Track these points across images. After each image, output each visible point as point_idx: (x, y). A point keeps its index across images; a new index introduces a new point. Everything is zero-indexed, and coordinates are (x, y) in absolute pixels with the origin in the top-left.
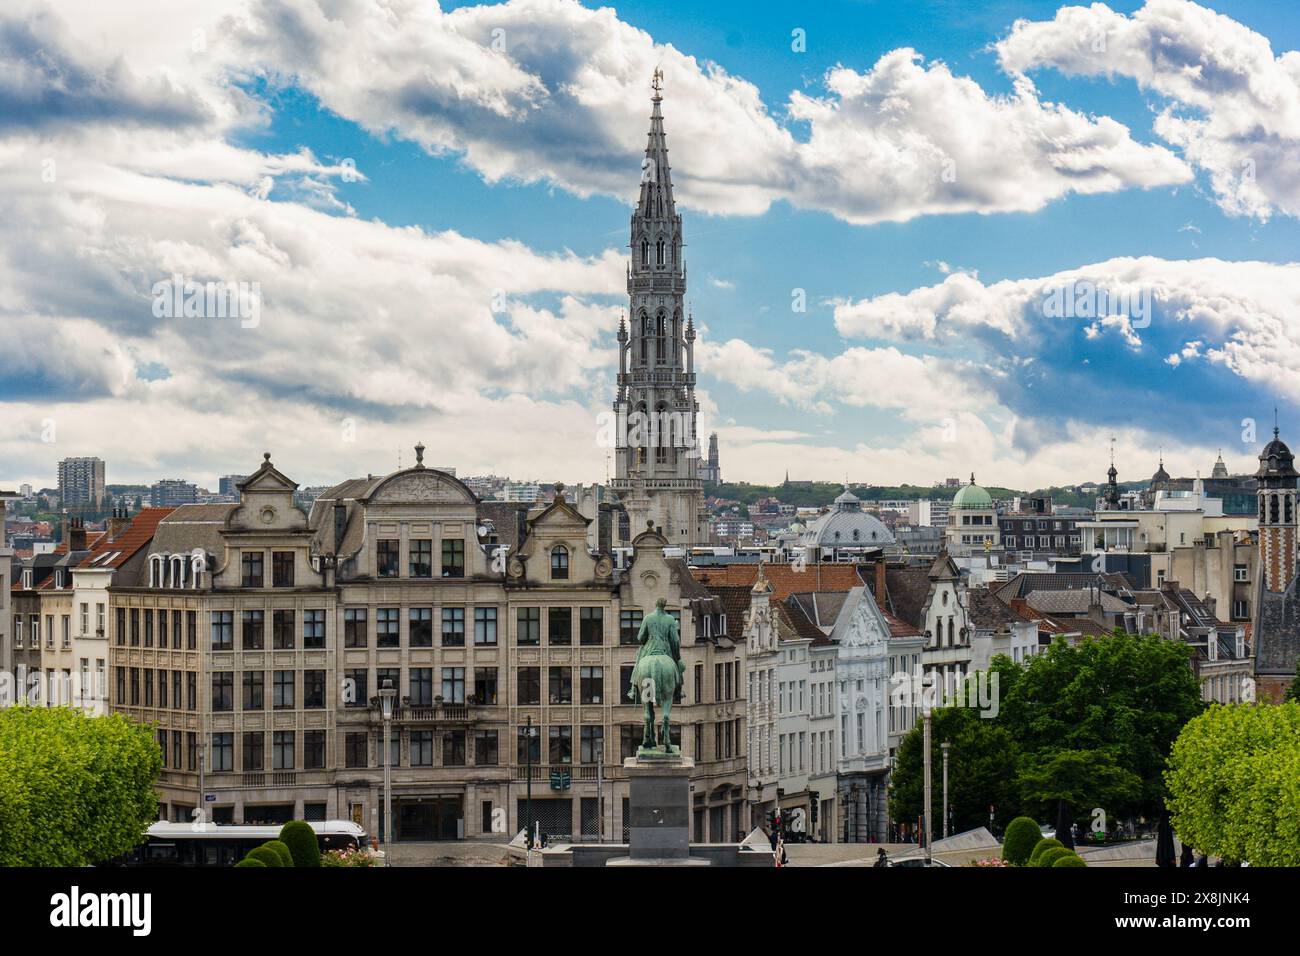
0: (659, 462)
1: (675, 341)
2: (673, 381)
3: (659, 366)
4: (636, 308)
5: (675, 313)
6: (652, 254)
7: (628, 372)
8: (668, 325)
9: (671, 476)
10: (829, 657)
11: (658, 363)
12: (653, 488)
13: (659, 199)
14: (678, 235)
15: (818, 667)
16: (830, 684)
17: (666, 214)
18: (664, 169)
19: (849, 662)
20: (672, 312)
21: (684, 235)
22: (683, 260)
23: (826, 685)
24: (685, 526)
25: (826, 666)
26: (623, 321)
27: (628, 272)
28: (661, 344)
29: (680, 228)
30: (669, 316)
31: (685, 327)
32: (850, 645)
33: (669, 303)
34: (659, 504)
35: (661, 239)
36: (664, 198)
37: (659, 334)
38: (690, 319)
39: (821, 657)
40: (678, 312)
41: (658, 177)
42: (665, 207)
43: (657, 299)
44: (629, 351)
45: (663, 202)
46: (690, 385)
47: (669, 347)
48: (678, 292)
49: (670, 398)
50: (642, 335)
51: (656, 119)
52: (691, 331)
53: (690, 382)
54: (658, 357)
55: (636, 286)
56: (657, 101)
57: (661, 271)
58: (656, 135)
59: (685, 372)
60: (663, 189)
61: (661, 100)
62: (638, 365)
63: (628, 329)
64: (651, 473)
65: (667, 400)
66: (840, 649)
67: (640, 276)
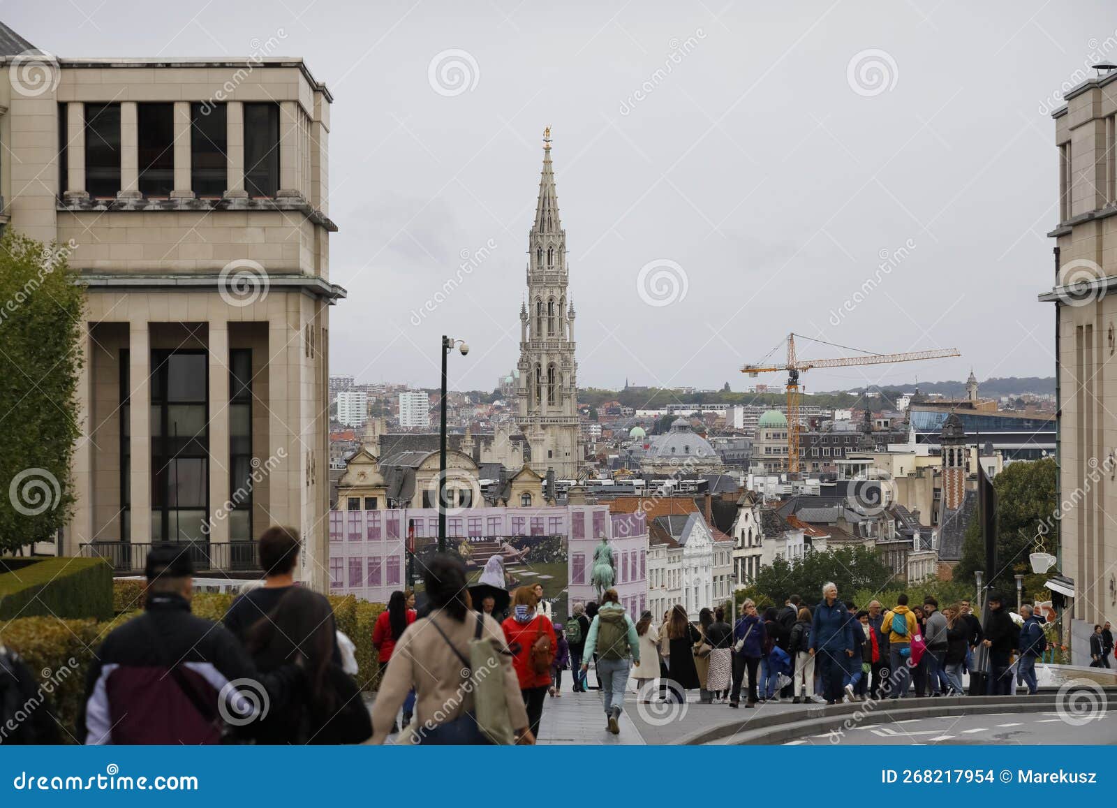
0: (550, 404)
1: (561, 319)
2: (560, 348)
3: (549, 337)
4: (533, 297)
5: (561, 300)
6: (545, 257)
7: (528, 341)
8: (556, 308)
9: (559, 415)
10: (680, 554)
11: (549, 335)
12: (546, 423)
13: (550, 219)
14: (563, 245)
15: (672, 560)
16: (679, 570)
17: (554, 230)
18: (553, 198)
19: (690, 557)
20: (559, 299)
21: (568, 247)
22: (566, 262)
23: (677, 571)
24: (568, 450)
25: (677, 560)
26: (524, 305)
27: (528, 270)
28: (550, 322)
29: (564, 240)
30: (557, 302)
31: (568, 309)
32: (691, 547)
33: (557, 294)
34: (550, 435)
35: (551, 247)
36: (553, 219)
37: (549, 315)
38: (572, 304)
39: (673, 554)
40: (563, 299)
41: (549, 204)
42: (554, 225)
43: (548, 290)
44: (528, 326)
45: (552, 221)
46: (571, 350)
47: (556, 323)
48: (563, 286)
49: (557, 360)
50: (539, 315)
51: (547, 162)
52: (572, 312)
53: (572, 348)
54: (549, 331)
55: (533, 280)
56: (548, 150)
57: (551, 270)
58: (547, 173)
59: (568, 341)
60: (552, 212)
61: (550, 148)
62: (535, 337)
63: (528, 311)
64: (544, 414)
65: (555, 361)
66: (685, 549)
67: (536, 274)
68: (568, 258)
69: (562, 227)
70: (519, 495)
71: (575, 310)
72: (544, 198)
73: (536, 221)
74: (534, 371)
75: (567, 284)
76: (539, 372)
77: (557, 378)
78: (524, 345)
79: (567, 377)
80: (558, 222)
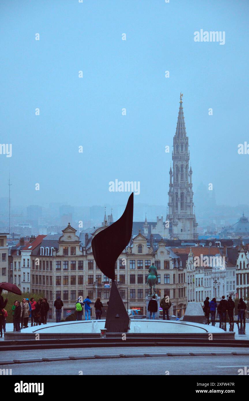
0: (181, 210)
1: (186, 174)
2: (186, 186)
3: (181, 182)
4: (175, 165)
5: (186, 166)
6: (180, 148)
7: (172, 183)
8: (184, 170)
9: (185, 214)
10: (210, 272)
11: (181, 181)
12: (180, 217)
13: (182, 132)
14: (187, 143)
15: (206, 274)
16: (210, 279)
17: (184, 137)
18: (183, 123)
19: (215, 273)
20: (186, 165)
21: (189, 144)
22: (189, 150)
24: (189, 229)
25: (209, 274)
26: (171, 168)
27: (172, 154)
28: (182, 175)
29: (188, 141)
30: (184, 167)
31: (189, 170)
32: (215, 269)
33: (184, 163)
34: (181, 222)
35: (182, 144)
36: (183, 132)
37: (181, 172)
38: (191, 168)
39: (207, 272)
40: (187, 166)
41: (181, 126)
42: (183, 135)
43: (181, 162)
44: (173, 177)
45: (183, 133)
46: (191, 187)
47: (185, 176)
48: (187, 160)
49: (185, 191)
50: (177, 172)
51: (181, 108)
52: (191, 171)
53: (191, 186)
54: (181, 179)
55: (175, 158)
56: (181, 103)
57: (182, 154)
58: (181, 113)
59: (189, 183)
60: (183, 129)
61: (182, 103)
62: (175, 181)
63: (172, 171)
64: (179, 213)
65: (184, 191)
66: (213, 270)
67: (176, 155)
68: (189, 148)
69: (187, 135)
70: (137, 246)
71: (192, 170)
72: (180, 123)
73: (176, 133)
74: (175, 196)
75: (189, 159)
76: (177, 196)
77: (185, 199)
78: (171, 185)
79: (188, 198)
80: (185, 133)
